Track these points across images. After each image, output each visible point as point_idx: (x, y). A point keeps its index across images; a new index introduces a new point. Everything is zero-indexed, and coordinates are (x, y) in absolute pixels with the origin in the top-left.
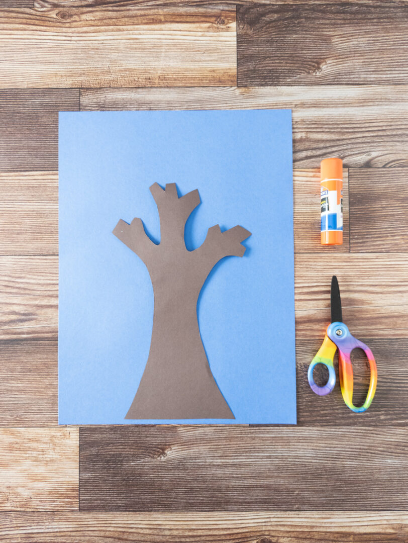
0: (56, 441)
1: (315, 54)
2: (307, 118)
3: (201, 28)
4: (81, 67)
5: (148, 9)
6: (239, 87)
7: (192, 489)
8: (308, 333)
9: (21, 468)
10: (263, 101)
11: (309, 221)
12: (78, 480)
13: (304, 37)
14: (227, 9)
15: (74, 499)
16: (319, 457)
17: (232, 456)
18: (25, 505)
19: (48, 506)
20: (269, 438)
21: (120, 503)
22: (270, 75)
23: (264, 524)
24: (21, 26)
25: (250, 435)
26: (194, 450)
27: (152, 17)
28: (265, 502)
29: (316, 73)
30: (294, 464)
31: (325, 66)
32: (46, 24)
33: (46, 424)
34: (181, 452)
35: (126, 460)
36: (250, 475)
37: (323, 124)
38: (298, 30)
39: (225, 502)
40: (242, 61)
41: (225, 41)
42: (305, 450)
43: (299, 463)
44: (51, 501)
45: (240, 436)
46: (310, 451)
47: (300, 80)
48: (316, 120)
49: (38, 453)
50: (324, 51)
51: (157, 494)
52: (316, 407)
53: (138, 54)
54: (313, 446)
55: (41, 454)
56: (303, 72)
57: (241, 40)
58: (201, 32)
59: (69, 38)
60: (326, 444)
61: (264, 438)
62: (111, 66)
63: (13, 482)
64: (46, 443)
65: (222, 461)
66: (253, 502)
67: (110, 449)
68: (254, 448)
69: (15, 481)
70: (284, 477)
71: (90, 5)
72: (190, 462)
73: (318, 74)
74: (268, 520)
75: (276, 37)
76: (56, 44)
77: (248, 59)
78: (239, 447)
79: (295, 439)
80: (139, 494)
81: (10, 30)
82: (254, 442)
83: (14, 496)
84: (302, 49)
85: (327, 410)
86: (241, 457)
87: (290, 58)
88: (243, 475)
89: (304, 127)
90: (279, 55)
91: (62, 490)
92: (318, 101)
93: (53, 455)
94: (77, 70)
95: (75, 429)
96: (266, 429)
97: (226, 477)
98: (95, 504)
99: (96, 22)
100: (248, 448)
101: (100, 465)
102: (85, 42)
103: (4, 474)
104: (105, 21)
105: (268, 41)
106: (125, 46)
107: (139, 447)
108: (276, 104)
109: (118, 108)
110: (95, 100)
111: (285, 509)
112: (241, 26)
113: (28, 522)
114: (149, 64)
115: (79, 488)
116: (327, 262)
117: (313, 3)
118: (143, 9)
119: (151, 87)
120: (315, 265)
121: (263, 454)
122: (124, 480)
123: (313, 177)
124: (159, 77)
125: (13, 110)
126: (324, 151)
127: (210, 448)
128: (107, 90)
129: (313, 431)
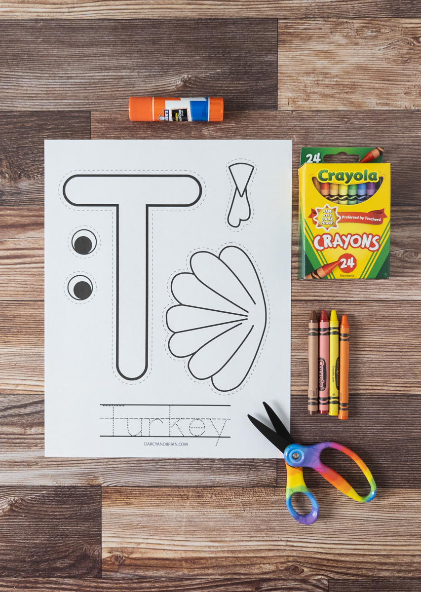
0: (303, 96)
1: (15, 520)
2: (24, 450)
3: (141, 553)
4: (276, 511)
5: (201, 576)
6: (99, 486)
7: (154, 43)
8: (26, 213)
9: (343, 66)
10: (73, 470)
11: (24, 336)
12: (278, 53)
13: (27, 540)
14: (112, 573)
15: (284, 32)
16: (15, 78)
17: (109, 79)
18: (338, 25)
19: (313, 23)
20: (69, 98)
21: (233, 28)
22: (64, 499)
23: (75, 5)
24: (343, 559)
25: (90, 101)
26: (151, 85)
27: (195, 566)
28: (75, 29)
29: (14, 499)
30: (42, 71)
31: (4, 507)
32: (315, 560)
33: (315, 114)
34: (166, 83)
35: (226, 74)
36: (90, 58)
37: (7, 443)
38: (33, 548)
39: (118, 29)
40: (96, 514)
41: (114, 537)
42: (30, 85)
43: (37, 72)
44: (309, 29)
45: (101, 101)
46: (24, 85)
47: (32, 492)
48: (16, 448)
49: (323, 82)
50: (5, 524)
51: (191, 37)
52: (17, 132)
53: (212, 524)
54: (22, 90)
55: (320, 81)
56: (29, 501)
57: (97, 539)
58: (141, 548)
59: (289, 543)
60: (8, 92)
61: (74, 98)
62: (242, 511)
63: (351, 50)
64: (314, 93)
65: (120, 74)
66: (88, 29)
67: (243, 87)
68: (85, 87)
69: (349, 51)
70: (53, 57)
71: (265, 582)
72: (156, 72)
73: (12, 499)
74: (71, 10)
75: (59, 540)
76: (304, 537)
77: (89, 516)
78: (102, 89)
79: (40, 97)
80: (212, 38)
81: (355, 554)
82: (85, 94)
83: (350, 34)
84: (29, 526)
85: (6, 129)
86: (100, 78)
87: (42, 516)
88: (98, 58)
89: (28, 440)
90: (54, 520)
91: (297, 42)
92: (12, 469)
93: (307, 80)
94: (281, 508)
95: (283, 109)
96: (72, 108)
97: (116, 56)
98: (260, 27)
99: (259, 562)
100: (92, 87)
101: (255, 69)
102: (271, 539)
103: (361, 59)
104: (249, 563)
105: (67, 536)
106: (225, 533)
107: (213, 88)
108: (58, 465)
109: (234, 465)
110: (260, 473)
111: (53, 22)
112: (96, 553)
113: (334, 7)
114: (200, 513)
115: (278, 45)
116: (4, 291)
117: (16, 578)
118: (205, 575)
119: (196, 487)
120: (17, 287)
121: (76, 81)
122: (228, 53)
123: (18, 385)
124: (188, 499)
125: (352, 463)
126: (6, 413)
127: (133, 87)
128: (246, 485)
129: (21, 106)
